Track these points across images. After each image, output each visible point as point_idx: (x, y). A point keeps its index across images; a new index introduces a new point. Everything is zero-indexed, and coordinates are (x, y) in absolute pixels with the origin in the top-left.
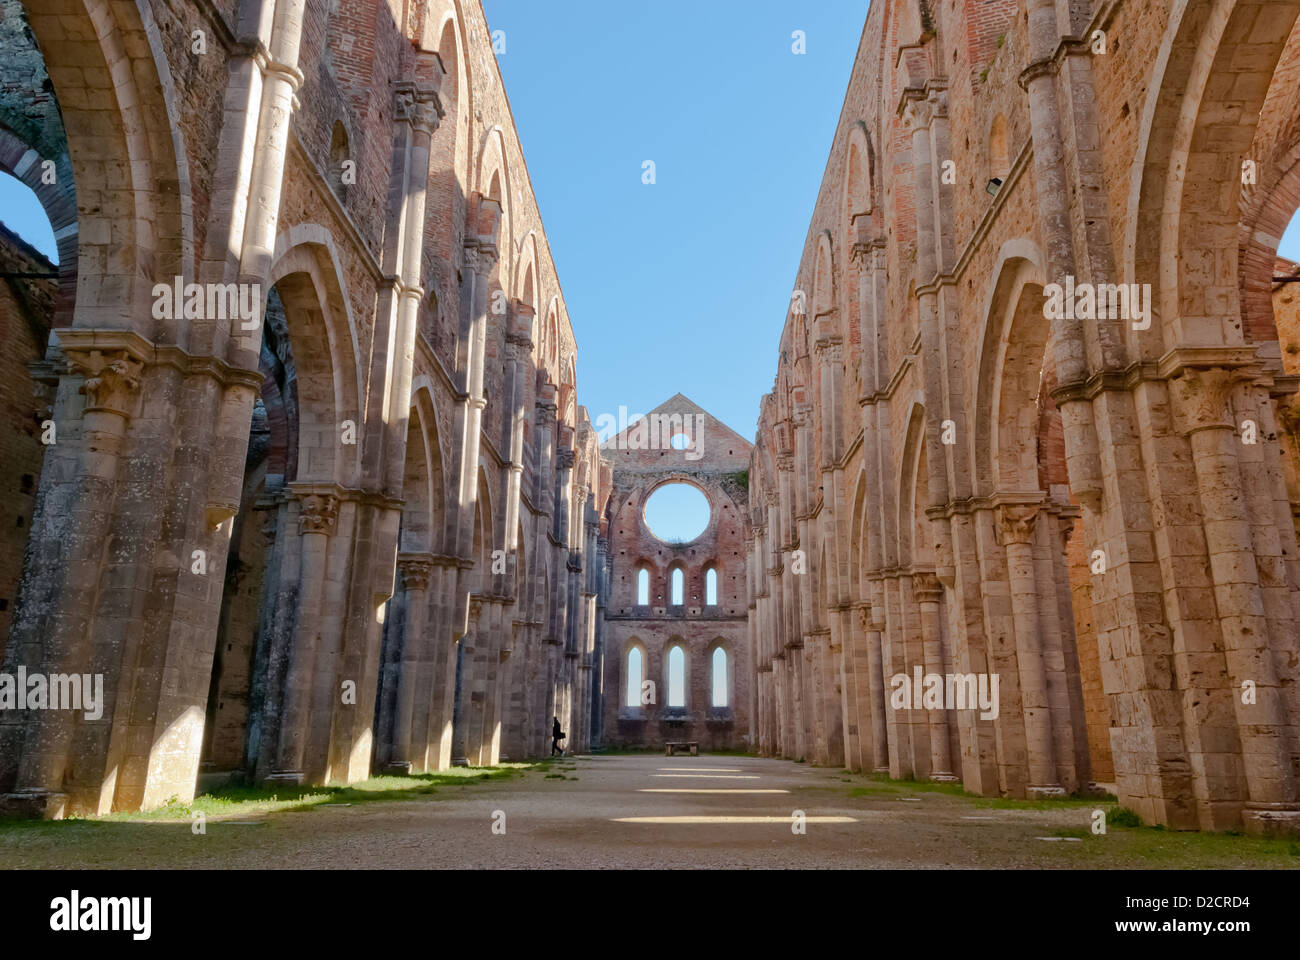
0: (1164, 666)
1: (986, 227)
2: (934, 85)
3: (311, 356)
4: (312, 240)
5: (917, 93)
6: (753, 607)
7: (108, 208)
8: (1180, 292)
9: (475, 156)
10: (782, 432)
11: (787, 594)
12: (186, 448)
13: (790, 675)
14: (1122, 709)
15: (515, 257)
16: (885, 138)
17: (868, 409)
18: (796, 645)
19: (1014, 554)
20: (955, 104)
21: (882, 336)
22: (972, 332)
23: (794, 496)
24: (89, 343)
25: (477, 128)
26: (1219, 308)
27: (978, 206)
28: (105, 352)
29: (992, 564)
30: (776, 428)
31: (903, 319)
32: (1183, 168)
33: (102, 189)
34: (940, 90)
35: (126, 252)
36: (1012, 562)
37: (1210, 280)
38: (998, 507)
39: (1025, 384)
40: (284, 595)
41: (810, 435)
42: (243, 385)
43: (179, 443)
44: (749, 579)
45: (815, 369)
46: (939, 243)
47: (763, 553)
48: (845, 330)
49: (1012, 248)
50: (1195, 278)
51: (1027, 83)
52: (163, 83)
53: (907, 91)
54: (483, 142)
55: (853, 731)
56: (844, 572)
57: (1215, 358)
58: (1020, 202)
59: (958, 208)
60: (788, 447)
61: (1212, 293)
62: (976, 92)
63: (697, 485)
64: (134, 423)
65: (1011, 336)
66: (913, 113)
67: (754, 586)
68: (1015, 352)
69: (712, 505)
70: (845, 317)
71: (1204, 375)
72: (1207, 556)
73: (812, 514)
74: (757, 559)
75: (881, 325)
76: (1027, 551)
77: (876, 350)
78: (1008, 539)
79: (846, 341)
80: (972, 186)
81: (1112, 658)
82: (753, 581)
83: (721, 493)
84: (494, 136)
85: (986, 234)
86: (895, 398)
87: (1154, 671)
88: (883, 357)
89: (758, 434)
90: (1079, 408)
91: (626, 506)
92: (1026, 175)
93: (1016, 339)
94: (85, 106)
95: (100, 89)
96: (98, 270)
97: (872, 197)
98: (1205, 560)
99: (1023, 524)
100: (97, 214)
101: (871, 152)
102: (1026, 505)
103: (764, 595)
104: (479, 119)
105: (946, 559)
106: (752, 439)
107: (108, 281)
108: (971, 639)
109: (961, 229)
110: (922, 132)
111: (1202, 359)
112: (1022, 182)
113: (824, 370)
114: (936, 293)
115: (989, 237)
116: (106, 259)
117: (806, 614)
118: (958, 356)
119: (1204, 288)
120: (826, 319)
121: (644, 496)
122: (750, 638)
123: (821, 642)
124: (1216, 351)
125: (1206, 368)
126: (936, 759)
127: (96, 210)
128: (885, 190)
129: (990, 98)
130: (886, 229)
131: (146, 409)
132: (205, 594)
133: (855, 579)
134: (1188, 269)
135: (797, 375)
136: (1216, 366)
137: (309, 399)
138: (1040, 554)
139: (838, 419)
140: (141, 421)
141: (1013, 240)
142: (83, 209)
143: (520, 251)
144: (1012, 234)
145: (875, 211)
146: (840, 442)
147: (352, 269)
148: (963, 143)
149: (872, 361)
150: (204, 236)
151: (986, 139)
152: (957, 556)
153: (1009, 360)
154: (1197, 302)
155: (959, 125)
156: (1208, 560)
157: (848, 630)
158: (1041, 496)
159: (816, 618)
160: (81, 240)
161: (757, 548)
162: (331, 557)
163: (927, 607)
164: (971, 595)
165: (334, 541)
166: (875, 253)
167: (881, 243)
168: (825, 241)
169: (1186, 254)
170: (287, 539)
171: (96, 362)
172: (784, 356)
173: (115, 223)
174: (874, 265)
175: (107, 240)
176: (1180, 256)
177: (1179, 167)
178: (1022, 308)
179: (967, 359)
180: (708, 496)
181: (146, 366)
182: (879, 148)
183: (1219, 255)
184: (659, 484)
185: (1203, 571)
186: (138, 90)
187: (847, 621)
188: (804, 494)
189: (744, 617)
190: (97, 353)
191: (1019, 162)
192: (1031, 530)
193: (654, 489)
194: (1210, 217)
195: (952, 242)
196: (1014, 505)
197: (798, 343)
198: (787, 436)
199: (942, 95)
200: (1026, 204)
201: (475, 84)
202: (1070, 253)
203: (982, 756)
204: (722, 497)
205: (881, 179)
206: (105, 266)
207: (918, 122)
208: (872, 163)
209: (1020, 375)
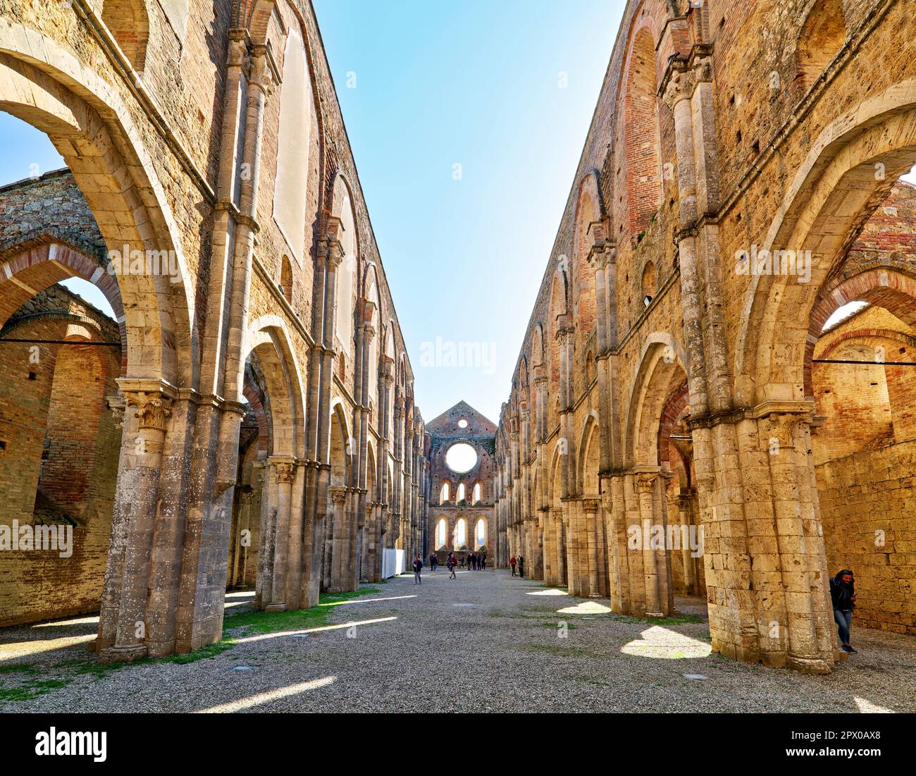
0: (746, 577)
1: (639, 325)
2: (608, 244)
3: (277, 389)
4: (272, 325)
5: (599, 248)
6: (497, 502)
7: (141, 304)
8: (772, 369)
9: (361, 279)
10: (514, 422)
11: (515, 499)
12: (201, 449)
13: (515, 536)
14: (718, 596)
15: (383, 333)
16: (575, 275)
17: (563, 416)
18: (520, 522)
19: (644, 498)
20: (620, 256)
21: (572, 380)
22: (627, 382)
23: (519, 453)
24: (136, 387)
25: (362, 264)
26: (792, 379)
27: (633, 313)
28: (147, 393)
29: (632, 503)
30: (511, 421)
31: (583, 372)
32: (781, 294)
33: (137, 291)
34: (611, 247)
35: (155, 331)
36: (642, 502)
37: (788, 362)
38: (637, 474)
39: (654, 410)
40: (271, 514)
41: (529, 425)
42: (233, 411)
43: (197, 446)
44: (495, 489)
45: (532, 393)
46: (609, 332)
47: (502, 477)
48: (549, 374)
49: (655, 337)
50: (780, 361)
51: (679, 241)
52: (168, 224)
53: (593, 247)
54: (365, 271)
55: (549, 567)
56: (546, 494)
57: (789, 408)
58: (662, 312)
59: (620, 313)
60: (517, 429)
61: (789, 370)
62: (635, 248)
63: (471, 445)
64: (169, 434)
65: (650, 385)
66: (596, 260)
67: (497, 493)
68: (650, 394)
69: (478, 455)
70: (549, 368)
71: (782, 418)
72: (775, 519)
73: (529, 462)
74: (500, 480)
75: (571, 374)
76: (649, 496)
77: (568, 385)
78: (641, 490)
79: (550, 380)
80: (630, 302)
81: (713, 568)
82: (497, 490)
83: (482, 448)
84: (371, 269)
85: (638, 329)
86: (577, 411)
87: (741, 580)
88: (572, 390)
89: (500, 422)
90: (704, 432)
91: (437, 454)
92: (667, 297)
93: (652, 387)
94: (119, 237)
95: (127, 227)
96: (138, 343)
97: (567, 306)
98: (773, 521)
99: (649, 483)
100: (135, 308)
101: (566, 282)
102: (651, 473)
103: (503, 497)
104: (363, 259)
105: (608, 498)
106: (497, 424)
107: (146, 350)
108: (619, 540)
109: (622, 325)
110: (601, 271)
111: (782, 408)
112: (664, 300)
113: (538, 394)
114: (607, 359)
115: (640, 331)
116: (142, 336)
117: (525, 510)
118: (618, 393)
119: (784, 366)
120: (540, 368)
121: (446, 450)
122: (495, 516)
123: (532, 524)
124: (789, 404)
125: (783, 414)
126: (592, 588)
127: (135, 305)
128: (574, 302)
129: (643, 252)
130: (574, 323)
131: (176, 427)
132: (220, 530)
133: (552, 498)
134: (777, 356)
135: (522, 394)
136: (789, 413)
137: (277, 412)
138: (656, 498)
139: (545, 418)
140: (173, 434)
141: (657, 333)
142: (126, 305)
143: (386, 330)
144: (656, 329)
145: (569, 313)
146: (546, 430)
147: (297, 341)
148: (624, 277)
149: (566, 392)
150: (205, 322)
151: (640, 275)
152: (614, 497)
153: (647, 398)
154: (780, 375)
155: (622, 267)
156: (776, 522)
157: (548, 522)
158: (658, 469)
159: (530, 513)
160: (127, 324)
161: (500, 476)
162: (294, 495)
163: (590, 516)
164: (620, 518)
165: (295, 486)
166: (568, 336)
167: (572, 330)
168: (538, 329)
169: (776, 346)
170: (270, 485)
171: (142, 398)
172: (515, 384)
173: (146, 313)
174: (568, 342)
175: (143, 325)
176: (772, 348)
177: (777, 293)
178: (657, 370)
179: (623, 395)
180: (476, 450)
181: (174, 401)
182: (571, 279)
183: (794, 348)
184: (453, 444)
185: (772, 527)
186: (153, 228)
187: (547, 517)
188: (525, 454)
189: (493, 506)
190: (143, 393)
191: (663, 289)
192: (652, 486)
193: (450, 446)
194: (792, 325)
195: (616, 332)
196: (645, 473)
197: (522, 378)
198: (516, 424)
199: (613, 251)
200: (666, 313)
201: (361, 239)
202: (701, 343)
203: (623, 597)
204: (483, 451)
205: (572, 296)
206: (143, 340)
207: (599, 265)
208: (566, 287)
209: (652, 406)
